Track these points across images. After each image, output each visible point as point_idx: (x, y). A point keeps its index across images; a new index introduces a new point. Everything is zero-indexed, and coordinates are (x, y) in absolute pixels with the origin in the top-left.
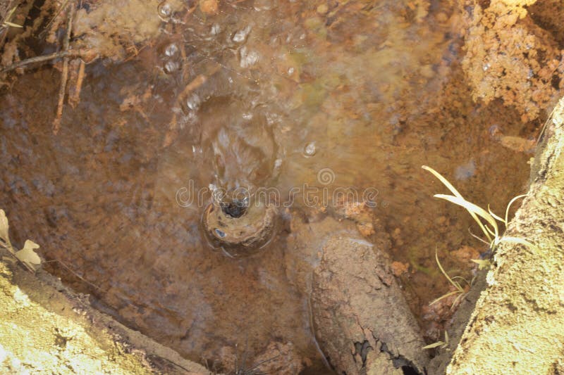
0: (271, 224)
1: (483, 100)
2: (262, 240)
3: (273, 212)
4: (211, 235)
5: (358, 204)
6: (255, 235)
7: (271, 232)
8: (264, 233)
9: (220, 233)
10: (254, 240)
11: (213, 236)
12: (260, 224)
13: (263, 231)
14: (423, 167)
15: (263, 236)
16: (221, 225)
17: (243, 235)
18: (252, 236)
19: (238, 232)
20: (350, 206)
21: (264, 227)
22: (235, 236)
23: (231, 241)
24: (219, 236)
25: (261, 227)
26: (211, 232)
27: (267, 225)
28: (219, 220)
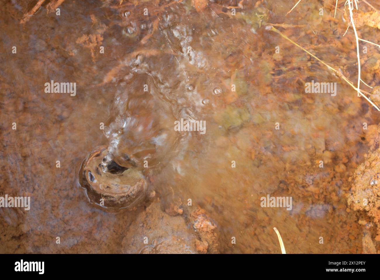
0: (133, 195)
1: (354, 205)
2: (118, 203)
3: (142, 187)
4: (83, 173)
5: (209, 223)
6: (116, 196)
7: (131, 201)
8: (124, 199)
9: (92, 177)
10: (112, 199)
11: (85, 176)
12: (126, 190)
13: (124, 196)
14: (275, 228)
15: (121, 200)
16: (97, 171)
17: (108, 190)
18: (112, 195)
19: (106, 185)
20: (202, 221)
21: (127, 194)
22: (101, 187)
23: (95, 189)
24: (89, 178)
25: (125, 193)
26: (85, 172)
27: (130, 194)
28: (98, 166)
